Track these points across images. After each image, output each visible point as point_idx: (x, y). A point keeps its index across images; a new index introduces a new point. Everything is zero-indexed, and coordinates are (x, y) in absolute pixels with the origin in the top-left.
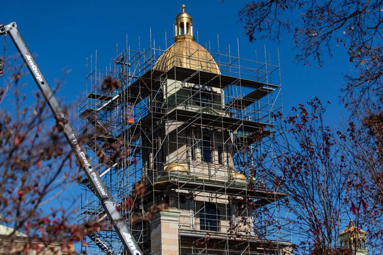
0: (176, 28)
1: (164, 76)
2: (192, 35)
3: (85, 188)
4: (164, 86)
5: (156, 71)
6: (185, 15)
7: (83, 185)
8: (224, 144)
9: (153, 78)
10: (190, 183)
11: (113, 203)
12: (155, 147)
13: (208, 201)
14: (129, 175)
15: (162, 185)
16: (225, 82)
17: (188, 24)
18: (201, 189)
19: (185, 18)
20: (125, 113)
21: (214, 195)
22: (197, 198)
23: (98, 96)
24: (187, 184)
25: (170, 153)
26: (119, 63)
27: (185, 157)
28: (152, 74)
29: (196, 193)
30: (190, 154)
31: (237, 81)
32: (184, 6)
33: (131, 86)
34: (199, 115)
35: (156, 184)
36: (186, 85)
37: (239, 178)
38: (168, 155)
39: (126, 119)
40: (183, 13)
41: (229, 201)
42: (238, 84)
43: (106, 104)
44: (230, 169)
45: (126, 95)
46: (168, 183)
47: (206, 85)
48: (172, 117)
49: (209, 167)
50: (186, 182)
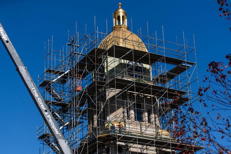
0: (114, 20)
1: (105, 54)
2: (126, 25)
3: (43, 143)
4: (105, 63)
5: (99, 49)
6: (121, 10)
7: (41, 140)
8: (153, 106)
9: (97, 56)
10: (126, 136)
11: (65, 141)
12: (98, 109)
13: (140, 152)
14: (77, 131)
15: (104, 138)
16: (153, 59)
17: (123, 17)
18: (135, 141)
19: (121, 12)
20: (74, 82)
21: (145, 147)
22: (132, 150)
23: (53, 71)
24: (124, 136)
25: (110, 114)
26: (70, 45)
27: (122, 116)
28: (96, 51)
29: (131, 144)
30: (126, 115)
31: (162, 58)
32: (120, 4)
33: (79, 63)
34: (134, 83)
35: (99, 137)
36: (122, 61)
37: (165, 134)
38: (108, 115)
39: (76, 87)
40: (120, 9)
41: (157, 152)
42: (163, 61)
43: (60, 77)
44: (157, 127)
45: (76, 69)
46: (109, 136)
47: (138, 62)
48: (112, 85)
49: (141, 125)
50: (123, 135)
